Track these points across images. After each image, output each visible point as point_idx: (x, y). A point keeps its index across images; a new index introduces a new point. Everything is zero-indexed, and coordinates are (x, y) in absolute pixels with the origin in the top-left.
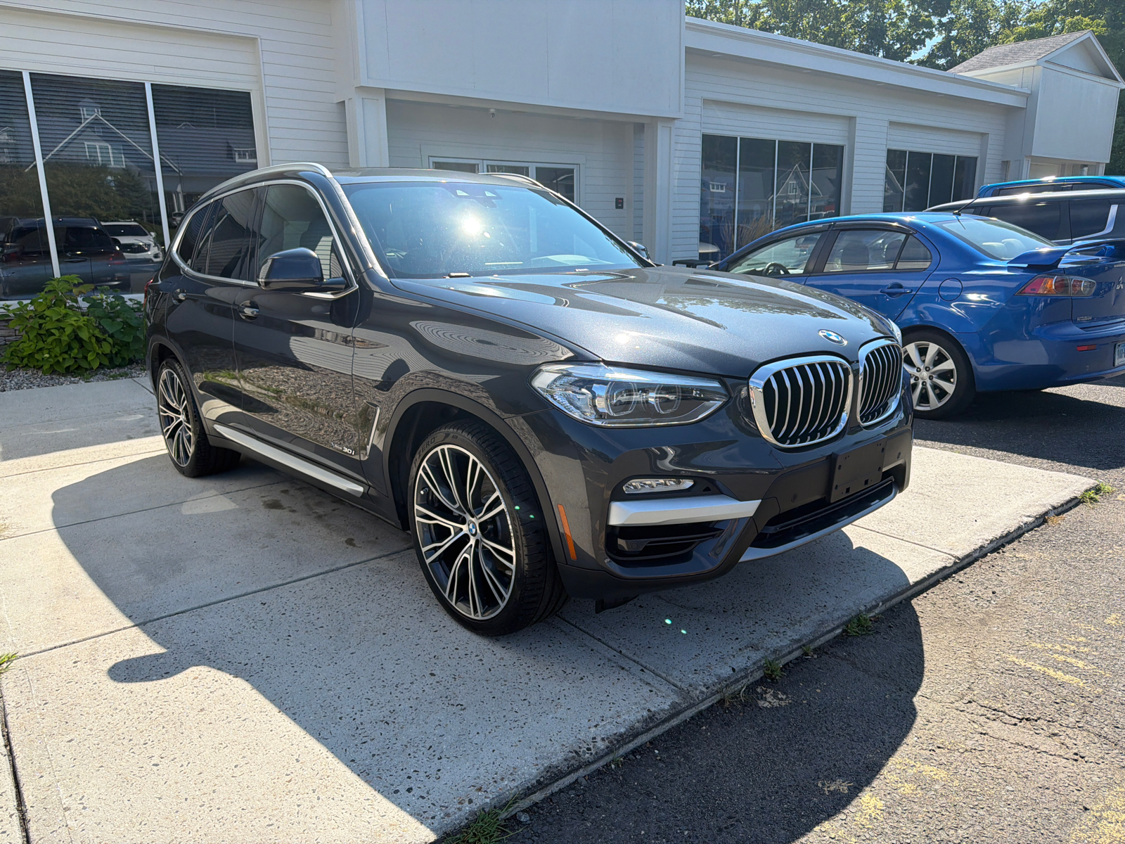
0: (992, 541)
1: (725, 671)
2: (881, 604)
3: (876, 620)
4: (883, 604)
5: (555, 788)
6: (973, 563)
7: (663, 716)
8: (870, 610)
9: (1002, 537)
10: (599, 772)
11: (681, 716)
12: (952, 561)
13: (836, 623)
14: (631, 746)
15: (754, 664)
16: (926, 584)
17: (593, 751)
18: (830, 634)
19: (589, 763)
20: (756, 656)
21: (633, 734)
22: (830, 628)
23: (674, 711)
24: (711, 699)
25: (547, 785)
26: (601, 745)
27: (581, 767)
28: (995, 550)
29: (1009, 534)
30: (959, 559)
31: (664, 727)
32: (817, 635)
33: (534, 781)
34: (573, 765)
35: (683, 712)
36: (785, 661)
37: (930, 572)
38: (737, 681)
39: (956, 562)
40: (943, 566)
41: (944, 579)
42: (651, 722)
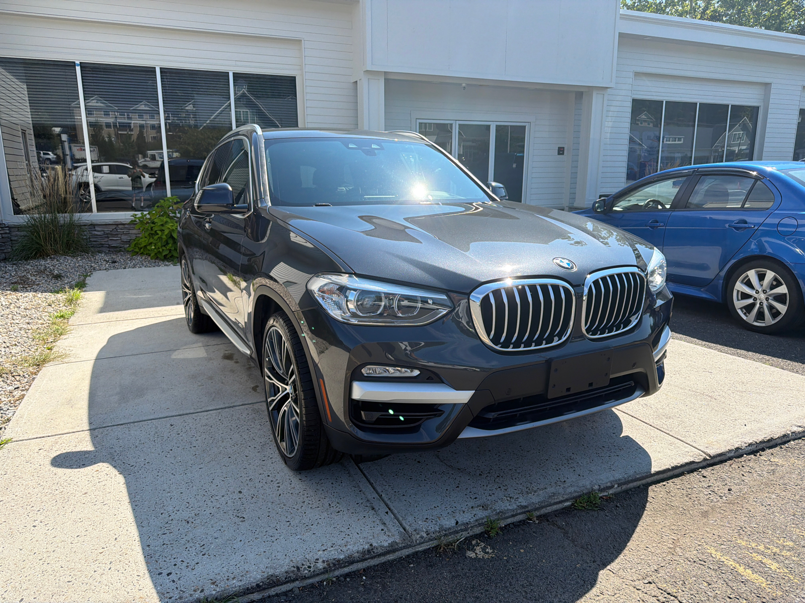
0: (750, 445)
1: (449, 523)
2: (616, 486)
3: (608, 499)
4: (618, 486)
5: (272, 591)
6: (726, 461)
7: (380, 551)
8: (601, 490)
9: (762, 442)
10: (312, 586)
11: (397, 553)
12: (702, 458)
13: (566, 497)
14: (346, 570)
15: (476, 520)
17: (312, 570)
18: (558, 505)
19: (305, 578)
20: (481, 514)
21: (350, 561)
22: (558, 500)
23: (390, 548)
24: (428, 543)
25: (264, 589)
26: (320, 565)
27: (297, 580)
28: (754, 452)
29: (771, 440)
30: (710, 456)
31: (380, 559)
32: (543, 504)
33: (255, 585)
34: (290, 577)
35: (400, 550)
36: (505, 522)
37: (675, 465)
38: (456, 533)
39: (705, 459)
40: (691, 461)
41: (688, 472)
42: (368, 554)
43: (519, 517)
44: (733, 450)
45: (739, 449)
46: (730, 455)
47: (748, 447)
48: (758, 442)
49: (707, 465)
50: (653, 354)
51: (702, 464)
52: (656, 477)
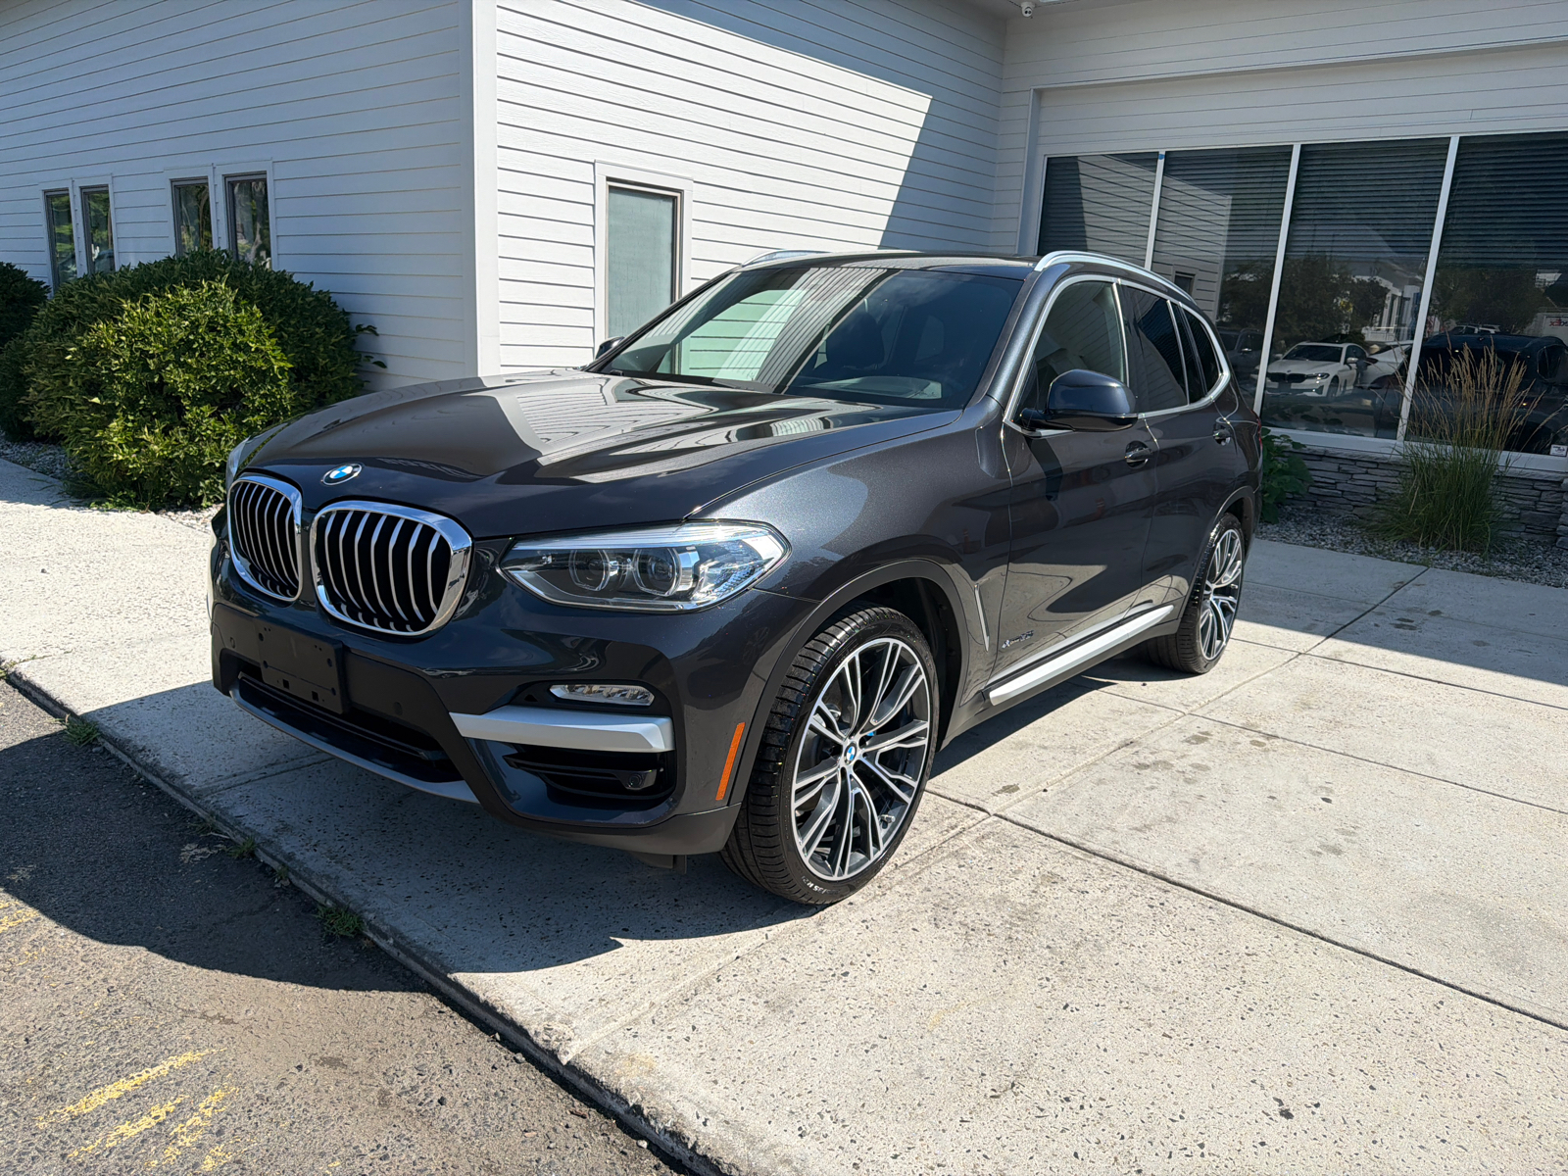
2: (391, 941)
3: (367, 948)
4: (394, 945)
8: (372, 927)
12: (553, 1046)
13: (330, 891)
16: (465, 1002)
18: (317, 894)
30: (568, 1061)
36: (263, 858)
37: (496, 1004)
38: (225, 823)
39: (553, 1055)
40: (526, 1027)
41: (505, 1041)
42: (171, 778)
43: (275, 865)
44: (627, 1103)
45: (642, 1115)
46: (613, 1104)
47: (667, 1135)
48: (700, 1153)
49: (555, 1070)
50: (450, 714)
51: (545, 1059)
52: (452, 991)
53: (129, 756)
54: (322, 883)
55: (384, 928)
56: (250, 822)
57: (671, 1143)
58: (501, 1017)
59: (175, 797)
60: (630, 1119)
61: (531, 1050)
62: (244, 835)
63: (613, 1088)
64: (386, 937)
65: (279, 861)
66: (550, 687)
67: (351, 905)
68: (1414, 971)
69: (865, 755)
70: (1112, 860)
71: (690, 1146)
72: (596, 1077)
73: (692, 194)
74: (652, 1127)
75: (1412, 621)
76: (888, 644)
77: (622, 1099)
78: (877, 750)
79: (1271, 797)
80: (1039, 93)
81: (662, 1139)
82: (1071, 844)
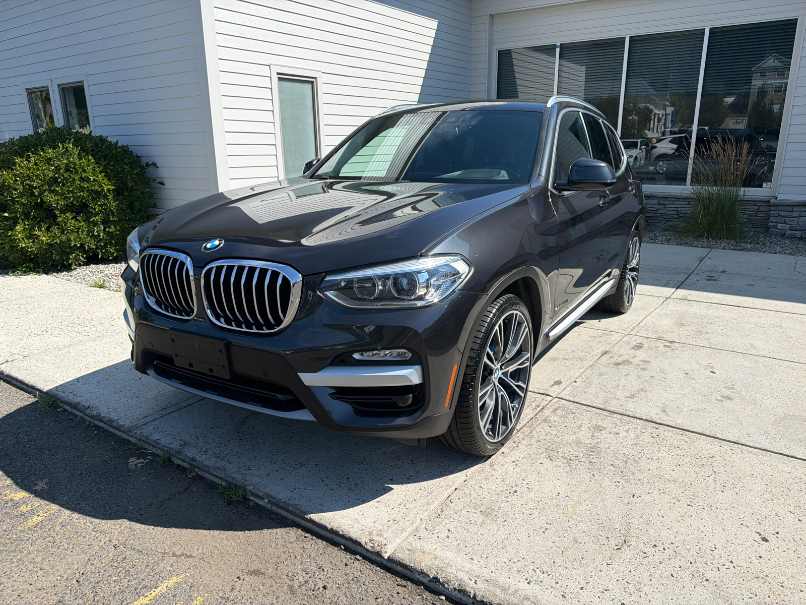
0: (462, 592)
2: (266, 501)
3: (251, 505)
7: (114, 425)
10: (84, 420)
13: (222, 476)
14: (99, 424)
16: (319, 530)
18: (215, 478)
21: (102, 419)
23: (119, 427)
24: (134, 439)
30: (388, 557)
31: (113, 430)
32: (204, 468)
36: (177, 461)
37: (338, 530)
38: (149, 444)
39: (379, 554)
40: (359, 540)
41: (347, 550)
42: (110, 422)
43: (186, 465)
44: (429, 576)
45: (440, 582)
46: (420, 578)
47: (456, 592)
48: (479, 600)
49: (381, 563)
50: (298, 374)
51: (373, 557)
52: (309, 525)
53: (81, 412)
54: (217, 472)
55: (261, 494)
56: (165, 441)
57: (459, 596)
58: (343, 536)
59: (115, 432)
60: (432, 585)
61: (364, 553)
62: (163, 450)
63: (419, 569)
64: (262, 499)
65: (188, 463)
66: (353, 354)
67: (238, 483)
68: (792, 457)
69: (502, 374)
70: (623, 415)
71: (472, 596)
72: (407, 564)
73: (321, 79)
74: (447, 588)
75: (714, 277)
76: (513, 313)
77: (425, 574)
78: (508, 371)
79: (686, 374)
80: (492, 16)
81: (454, 594)
82: (600, 409)
